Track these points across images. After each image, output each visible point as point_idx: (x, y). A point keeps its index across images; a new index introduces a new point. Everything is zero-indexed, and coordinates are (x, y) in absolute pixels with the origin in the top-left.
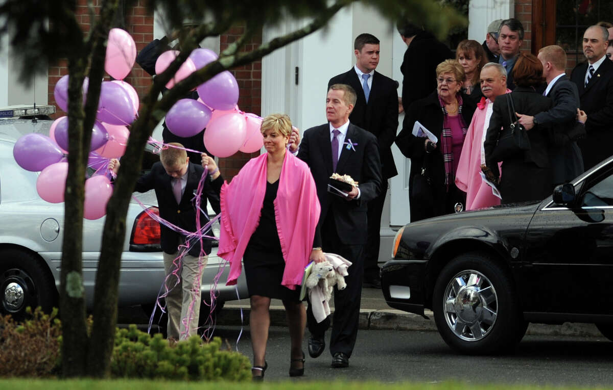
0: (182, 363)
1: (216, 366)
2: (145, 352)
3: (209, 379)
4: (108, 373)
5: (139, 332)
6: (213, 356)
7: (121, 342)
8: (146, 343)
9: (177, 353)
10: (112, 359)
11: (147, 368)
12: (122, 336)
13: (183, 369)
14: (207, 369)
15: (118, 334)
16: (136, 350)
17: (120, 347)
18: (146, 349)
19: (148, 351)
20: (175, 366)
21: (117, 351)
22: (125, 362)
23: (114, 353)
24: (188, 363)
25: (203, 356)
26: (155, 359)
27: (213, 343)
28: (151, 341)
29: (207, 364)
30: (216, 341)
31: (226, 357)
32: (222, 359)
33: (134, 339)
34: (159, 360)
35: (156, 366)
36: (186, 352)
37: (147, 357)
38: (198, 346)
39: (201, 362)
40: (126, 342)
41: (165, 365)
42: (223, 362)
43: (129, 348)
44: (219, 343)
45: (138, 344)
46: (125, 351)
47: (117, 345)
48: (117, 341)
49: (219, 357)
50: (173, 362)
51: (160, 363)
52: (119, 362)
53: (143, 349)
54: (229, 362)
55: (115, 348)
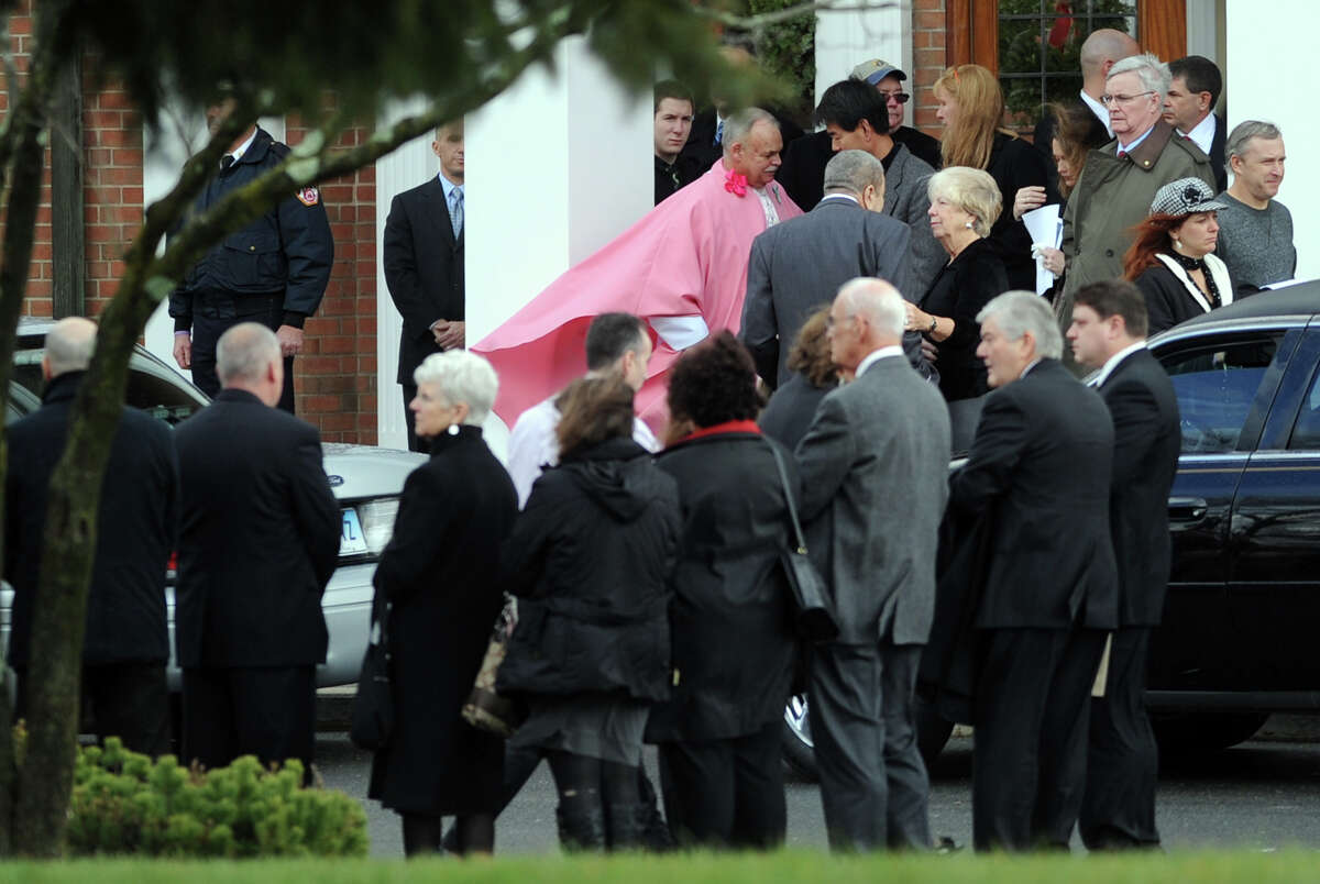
0: (218, 817)
1: (292, 821)
2: (139, 797)
3: (278, 851)
4: (62, 844)
5: (127, 754)
6: (286, 801)
7: (88, 776)
8: (141, 777)
9: (209, 797)
10: (70, 815)
11: (146, 831)
12: (90, 761)
13: (223, 830)
14: (273, 829)
15: (81, 759)
16: (121, 793)
17: (85, 787)
18: (144, 790)
19: (147, 795)
20: (205, 824)
21: (80, 795)
22: (98, 819)
23: (75, 799)
24: (233, 818)
25: (264, 800)
26: (162, 810)
27: (284, 774)
28: (152, 771)
29: (272, 818)
30: (291, 769)
31: (312, 802)
32: (306, 805)
33: (115, 768)
34: (170, 813)
35: (163, 825)
36: (229, 794)
37: (144, 806)
38: (252, 779)
39: (260, 815)
40: (98, 776)
41: (185, 822)
42: (306, 813)
43: (106, 789)
44: (297, 771)
45: (125, 781)
46: (98, 796)
47: (80, 782)
48: (79, 773)
49: (299, 802)
50: (198, 814)
51: (173, 819)
52: (84, 818)
53: (136, 790)
54: (320, 812)
55: (77, 789)
